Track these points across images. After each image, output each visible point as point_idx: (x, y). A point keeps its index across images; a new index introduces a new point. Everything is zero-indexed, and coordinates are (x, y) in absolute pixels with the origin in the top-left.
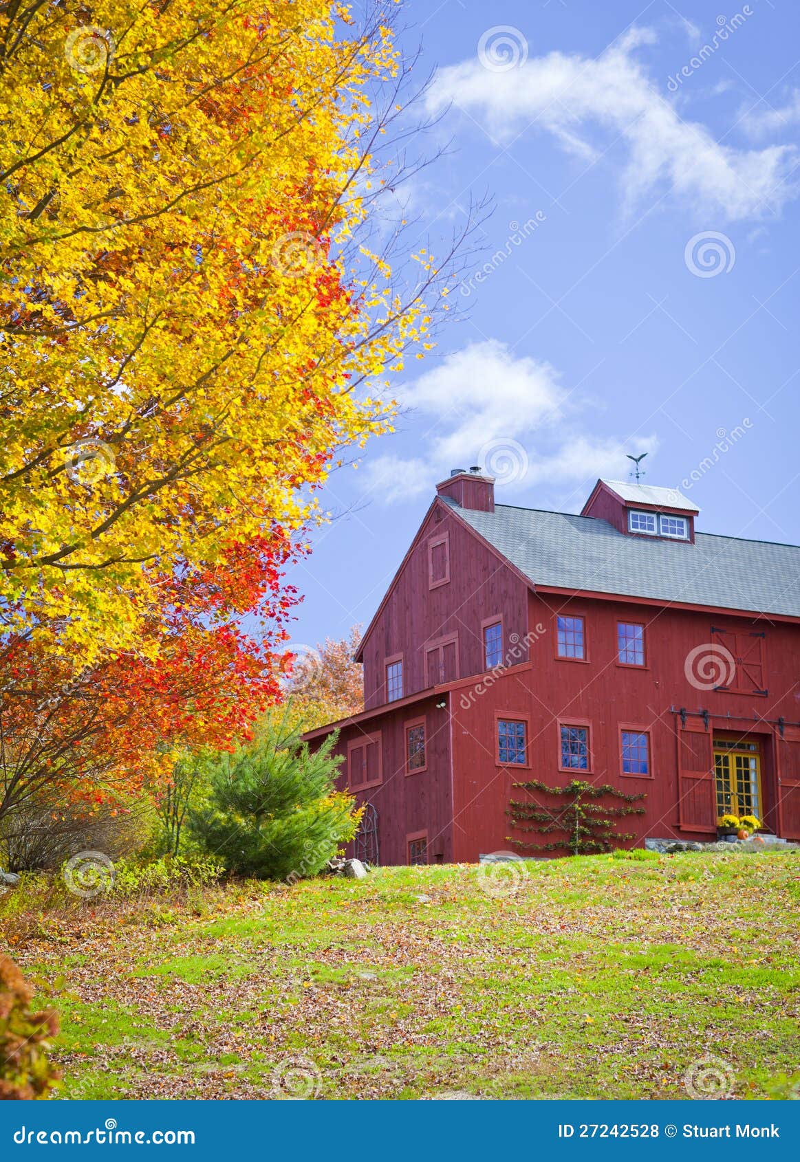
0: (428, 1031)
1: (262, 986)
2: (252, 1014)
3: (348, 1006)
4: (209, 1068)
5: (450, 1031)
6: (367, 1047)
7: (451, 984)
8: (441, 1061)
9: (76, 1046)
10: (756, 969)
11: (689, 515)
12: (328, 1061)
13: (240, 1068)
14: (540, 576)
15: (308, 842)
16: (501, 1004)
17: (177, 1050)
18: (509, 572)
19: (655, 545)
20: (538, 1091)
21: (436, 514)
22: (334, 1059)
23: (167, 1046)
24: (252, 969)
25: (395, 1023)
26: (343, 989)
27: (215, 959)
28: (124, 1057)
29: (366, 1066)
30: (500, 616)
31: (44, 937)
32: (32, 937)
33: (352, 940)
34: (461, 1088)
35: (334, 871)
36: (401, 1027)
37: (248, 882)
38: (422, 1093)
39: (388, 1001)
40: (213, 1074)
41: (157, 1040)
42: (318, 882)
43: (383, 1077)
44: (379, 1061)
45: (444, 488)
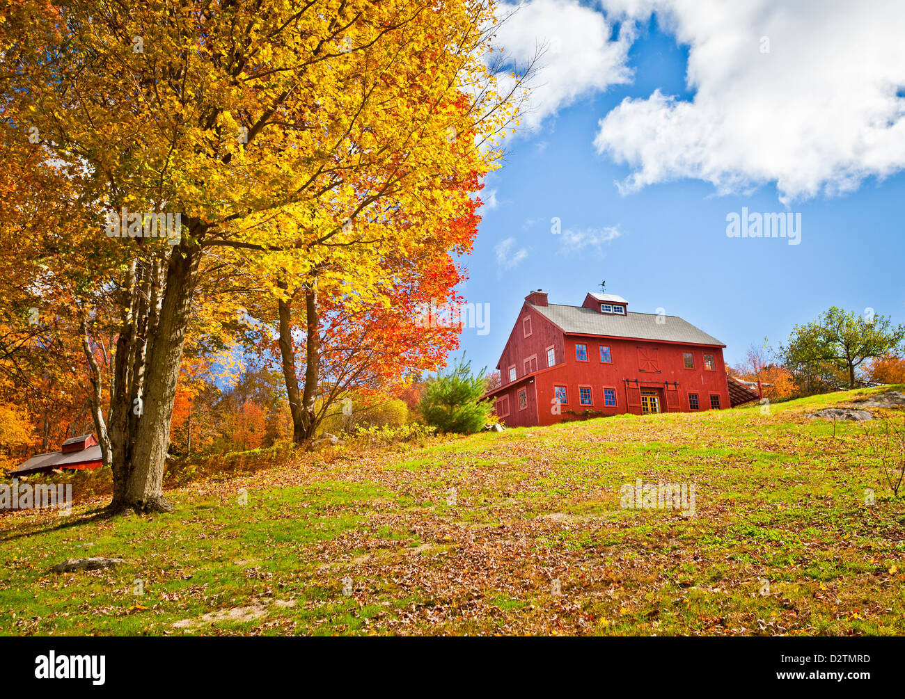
0: (537, 485)
1: (449, 470)
2: (442, 482)
3: (493, 476)
4: (414, 509)
5: (549, 484)
6: (504, 494)
7: (547, 464)
8: (546, 498)
9: (343, 502)
10: (705, 449)
11: (625, 305)
12: (482, 502)
13: (433, 508)
14: (568, 329)
15: (476, 416)
16: (575, 471)
17: (399, 502)
18: (554, 327)
19: (612, 317)
20: (605, 510)
21: (526, 310)
22: (485, 501)
23: (393, 500)
24: (444, 463)
25: (519, 482)
26: (490, 469)
27: (427, 460)
28: (368, 506)
29: (504, 503)
30: (553, 346)
31: (343, 458)
32: (338, 458)
33: (495, 449)
34: (559, 511)
35: (488, 430)
36: (522, 484)
37: (448, 434)
38: (537, 515)
39: (514, 473)
40: (417, 512)
41: (389, 496)
42: (480, 434)
43: (513, 508)
44: (511, 500)
45: (527, 299)
